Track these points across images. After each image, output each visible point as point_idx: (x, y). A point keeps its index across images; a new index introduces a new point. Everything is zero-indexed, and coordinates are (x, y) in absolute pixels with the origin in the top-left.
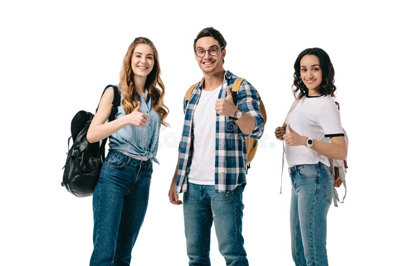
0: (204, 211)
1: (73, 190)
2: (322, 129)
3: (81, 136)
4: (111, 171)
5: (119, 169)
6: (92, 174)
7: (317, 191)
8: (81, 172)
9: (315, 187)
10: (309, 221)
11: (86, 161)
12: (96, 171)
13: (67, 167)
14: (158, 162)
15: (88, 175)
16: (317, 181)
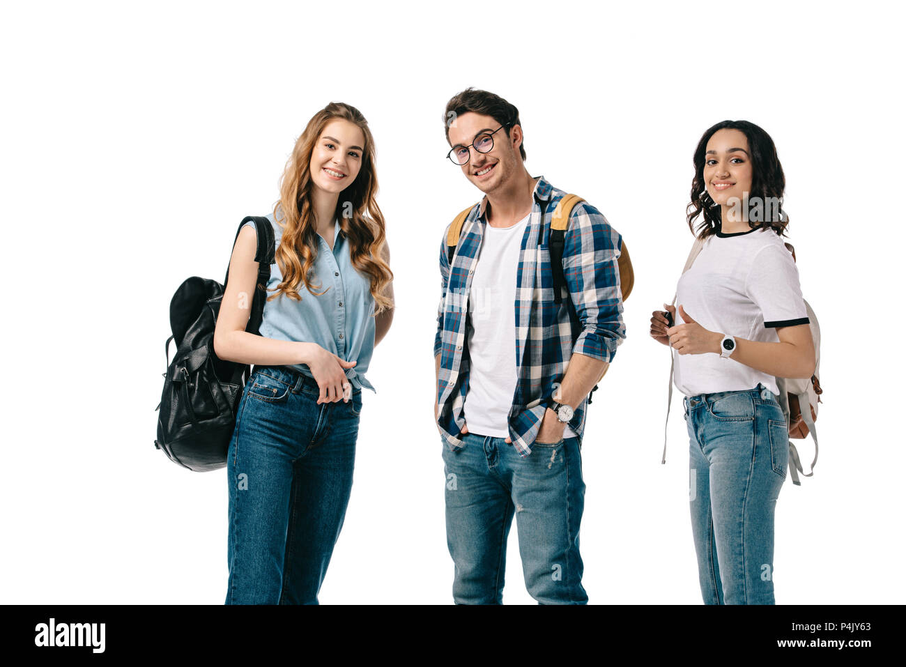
0: (495, 497)
1: (179, 457)
2: (758, 307)
3: (194, 335)
4: (258, 408)
5: (276, 402)
6: (220, 420)
7: (756, 451)
8: (196, 417)
9: (751, 440)
10: (738, 518)
11: (205, 391)
12: (228, 412)
13: (164, 408)
14: (371, 387)
15: (212, 423)
16: (756, 427)
